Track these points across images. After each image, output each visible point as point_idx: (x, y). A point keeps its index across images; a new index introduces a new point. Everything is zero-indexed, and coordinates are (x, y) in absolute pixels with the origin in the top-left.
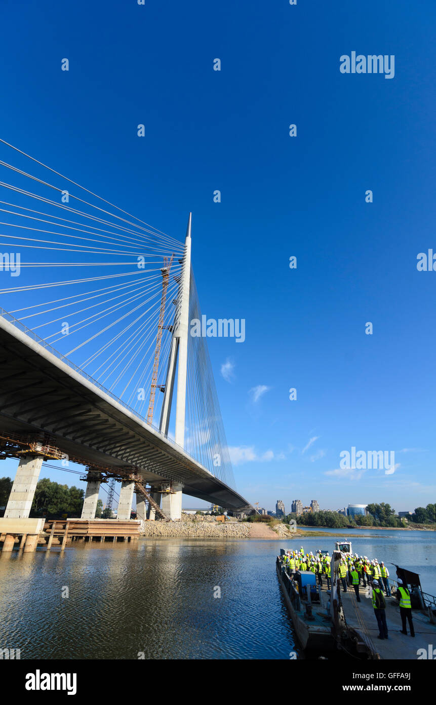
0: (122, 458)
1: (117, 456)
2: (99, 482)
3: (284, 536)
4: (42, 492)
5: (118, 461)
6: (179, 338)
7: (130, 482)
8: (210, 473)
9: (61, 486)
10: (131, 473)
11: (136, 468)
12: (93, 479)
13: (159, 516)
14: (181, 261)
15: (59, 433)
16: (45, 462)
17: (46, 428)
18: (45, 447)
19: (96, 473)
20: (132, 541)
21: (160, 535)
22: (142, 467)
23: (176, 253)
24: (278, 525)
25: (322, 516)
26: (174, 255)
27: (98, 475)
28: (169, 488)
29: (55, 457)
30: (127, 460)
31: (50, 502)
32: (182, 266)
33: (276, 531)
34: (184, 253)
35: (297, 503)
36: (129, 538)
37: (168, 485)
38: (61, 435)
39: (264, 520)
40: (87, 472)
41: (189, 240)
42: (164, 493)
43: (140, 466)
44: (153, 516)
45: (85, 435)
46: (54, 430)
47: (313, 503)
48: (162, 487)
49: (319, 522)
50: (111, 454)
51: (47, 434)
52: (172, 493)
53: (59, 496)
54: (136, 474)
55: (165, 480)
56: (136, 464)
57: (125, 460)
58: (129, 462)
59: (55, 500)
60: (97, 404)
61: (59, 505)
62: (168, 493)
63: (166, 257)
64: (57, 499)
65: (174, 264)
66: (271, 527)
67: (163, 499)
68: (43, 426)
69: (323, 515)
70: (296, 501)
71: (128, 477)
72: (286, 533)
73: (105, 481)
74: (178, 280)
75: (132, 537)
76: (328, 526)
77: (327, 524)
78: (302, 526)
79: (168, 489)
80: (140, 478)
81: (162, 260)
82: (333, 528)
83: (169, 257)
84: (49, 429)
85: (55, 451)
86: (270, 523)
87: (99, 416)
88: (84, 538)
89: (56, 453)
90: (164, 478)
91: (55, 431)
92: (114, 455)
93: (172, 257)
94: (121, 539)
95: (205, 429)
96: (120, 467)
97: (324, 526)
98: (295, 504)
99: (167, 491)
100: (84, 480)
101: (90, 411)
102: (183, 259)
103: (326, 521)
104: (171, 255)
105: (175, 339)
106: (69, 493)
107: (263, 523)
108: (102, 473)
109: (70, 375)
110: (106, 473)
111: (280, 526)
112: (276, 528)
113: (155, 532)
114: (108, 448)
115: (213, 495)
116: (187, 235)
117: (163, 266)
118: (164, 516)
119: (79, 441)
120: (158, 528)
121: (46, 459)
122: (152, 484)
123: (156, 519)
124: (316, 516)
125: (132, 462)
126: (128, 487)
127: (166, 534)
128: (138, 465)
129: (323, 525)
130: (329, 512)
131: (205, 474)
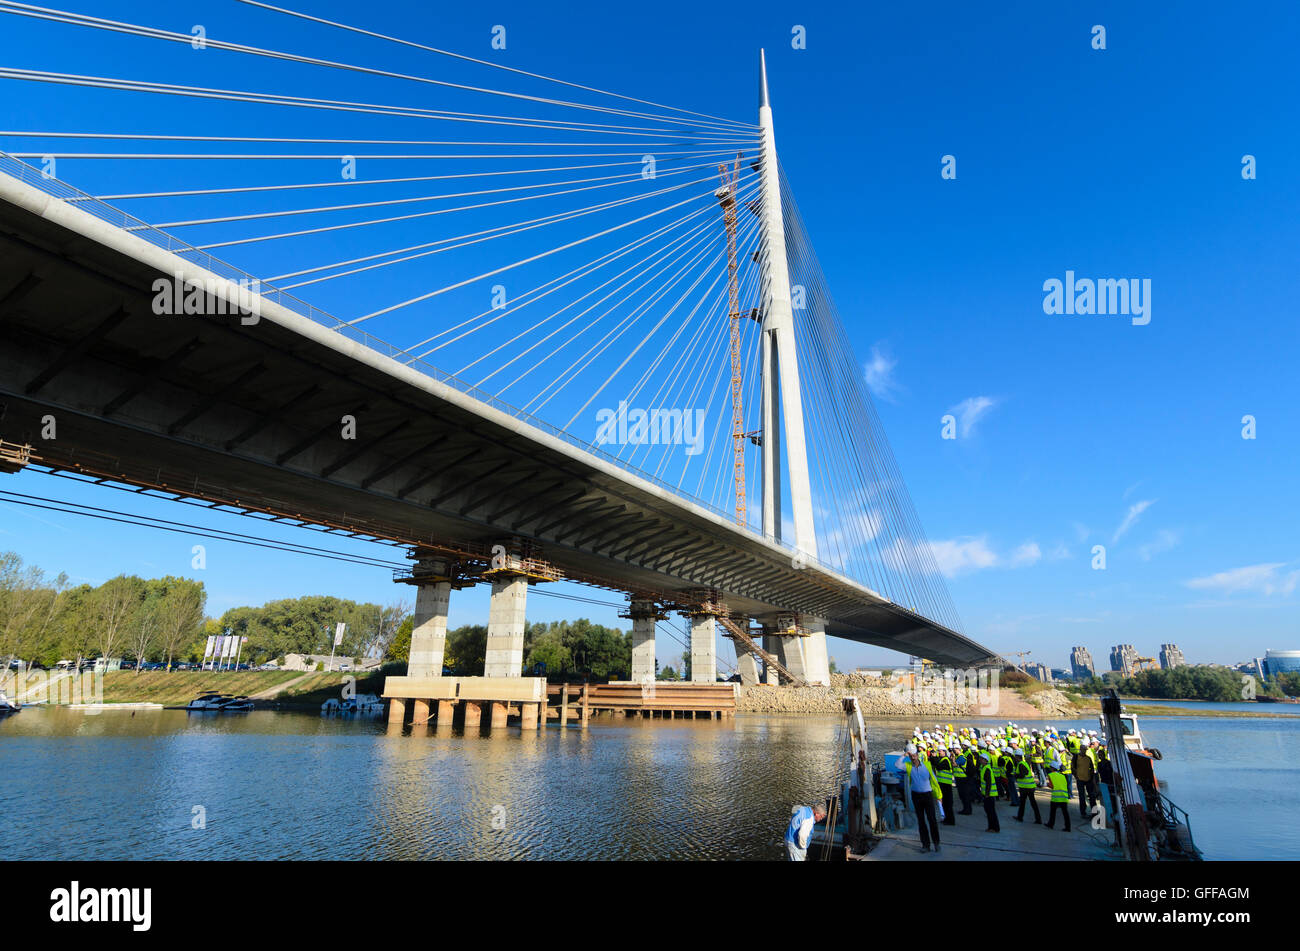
0: (680, 575)
1: (669, 571)
2: (653, 620)
3: (1058, 713)
4: (580, 642)
5: (673, 581)
6: (774, 330)
7: (706, 616)
8: (875, 594)
9: (608, 630)
10: (704, 601)
11: (714, 591)
12: (643, 614)
13: (784, 680)
14: (757, 166)
15: (548, 537)
16: (532, 587)
17: (521, 530)
18: (525, 562)
19: (643, 604)
20: (724, 719)
21: (783, 710)
22: (727, 588)
23: (743, 151)
24: (1043, 693)
25: (1184, 678)
26: (741, 155)
27: (648, 608)
28: (794, 627)
29: (546, 578)
30: (692, 578)
31: (595, 658)
32: (760, 175)
33: (1036, 705)
34: (760, 145)
35: (1123, 651)
36: (719, 714)
37: (791, 620)
38: (553, 539)
39: (1011, 683)
40: (629, 603)
41: (766, 113)
42: (785, 636)
43: (722, 587)
44: (773, 679)
45: (599, 536)
46: (538, 532)
47: (1167, 652)
48: (780, 625)
49: (1179, 690)
50: (656, 567)
51: (525, 539)
52: (801, 636)
53: (606, 647)
54: (714, 603)
55: (784, 612)
56: (713, 583)
57: (688, 578)
58: (697, 580)
59: (603, 655)
60: (592, 479)
61: (611, 663)
62: (793, 636)
63: (722, 164)
64: (606, 652)
65: (743, 174)
66: (1025, 696)
67: (788, 647)
68: (515, 526)
69: (1187, 673)
70: (1120, 647)
71: (699, 608)
72: (1062, 709)
73: (662, 618)
74: (756, 208)
75: (724, 713)
76: (1203, 698)
77: (1199, 693)
78: (1134, 697)
79: (792, 629)
80: (724, 607)
81: (715, 171)
82: (1218, 701)
83: (730, 162)
84: (528, 530)
85: (542, 568)
86: (1021, 689)
87: (603, 500)
88: (639, 713)
89: (547, 570)
90: (777, 609)
91: (539, 534)
92: (662, 570)
93: (737, 160)
94: (704, 715)
95: (867, 508)
96: (683, 590)
97: (1193, 697)
98: (1119, 655)
99: (789, 631)
100: (627, 617)
101: (583, 493)
102: (759, 160)
103: (1197, 687)
104: (733, 157)
105: (766, 335)
106: (624, 642)
107: (1012, 689)
108: (656, 604)
109: (517, 431)
110: (661, 603)
111: (1049, 695)
112: (1037, 697)
113: (773, 705)
114: (648, 556)
115: (899, 638)
116: (761, 104)
117: (718, 183)
118: (792, 678)
119: (587, 547)
120: (780, 700)
121: (532, 581)
122: (764, 620)
123: (781, 683)
124: (1168, 676)
125: (703, 580)
126: (704, 625)
127: (796, 709)
128: (717, 586)
129: (1187, 696)
130: (1202, 668)
131: (865, 596)
